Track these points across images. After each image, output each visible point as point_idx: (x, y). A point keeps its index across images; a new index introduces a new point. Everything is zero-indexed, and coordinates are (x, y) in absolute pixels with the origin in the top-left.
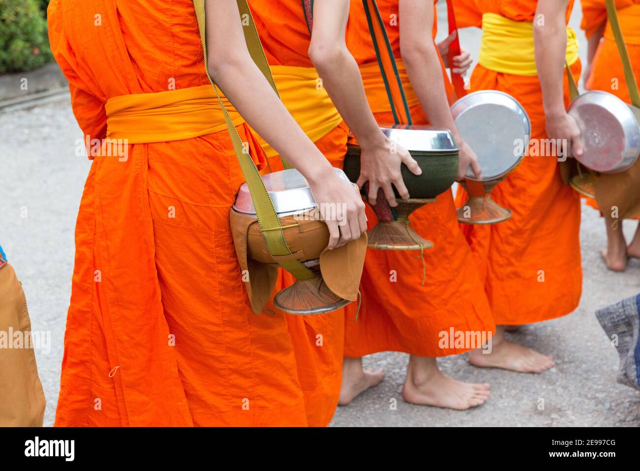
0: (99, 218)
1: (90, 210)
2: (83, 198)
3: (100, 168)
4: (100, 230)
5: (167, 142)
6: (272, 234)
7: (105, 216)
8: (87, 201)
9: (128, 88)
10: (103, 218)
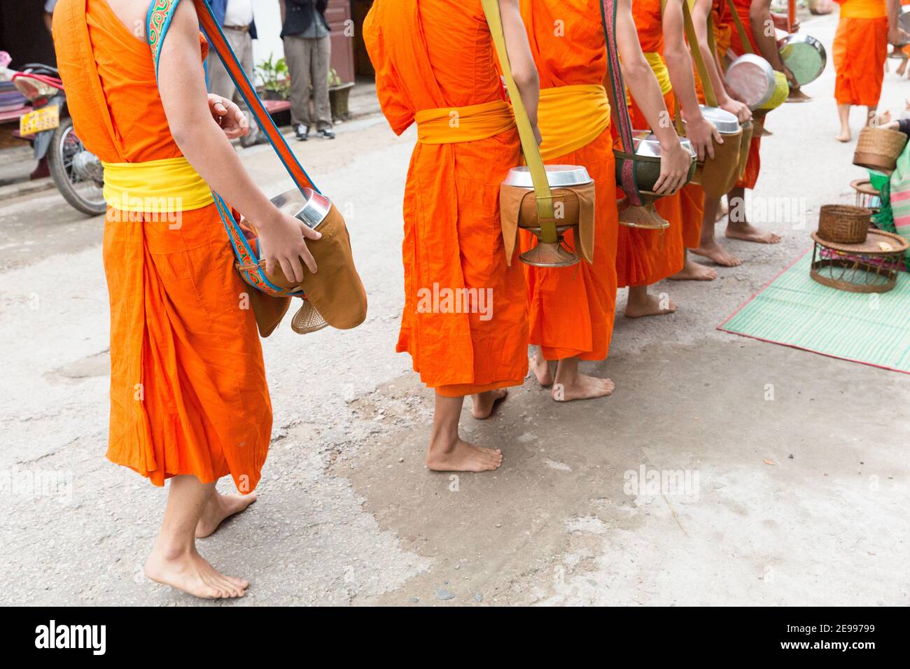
0: (418, 197)
1: (412, 192)
2: (407, 183)
3: (417, 162)
4: (419, 205)
5: (469, 142)
6: (544, 201)
7: (423, 195)
8: (409, 186)
9: (436, 103)
10: (422, 197)
